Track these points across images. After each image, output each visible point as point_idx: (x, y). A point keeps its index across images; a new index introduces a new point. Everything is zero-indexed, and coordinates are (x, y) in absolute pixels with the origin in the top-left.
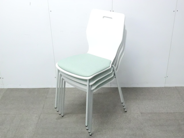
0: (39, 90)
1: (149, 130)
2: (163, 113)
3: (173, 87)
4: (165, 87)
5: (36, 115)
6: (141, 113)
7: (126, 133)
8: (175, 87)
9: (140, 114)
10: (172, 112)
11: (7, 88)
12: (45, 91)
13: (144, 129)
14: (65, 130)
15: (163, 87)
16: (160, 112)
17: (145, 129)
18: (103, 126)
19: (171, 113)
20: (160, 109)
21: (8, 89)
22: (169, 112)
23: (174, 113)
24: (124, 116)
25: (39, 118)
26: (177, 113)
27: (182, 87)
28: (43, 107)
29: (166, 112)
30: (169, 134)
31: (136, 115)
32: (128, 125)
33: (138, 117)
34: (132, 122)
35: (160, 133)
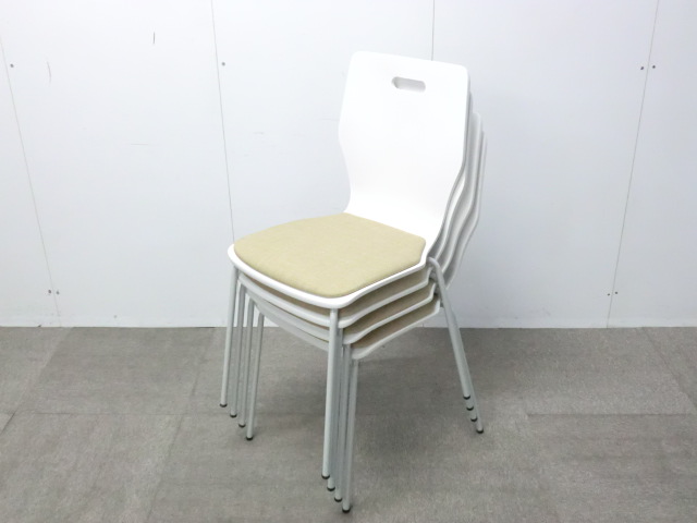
2: (603, 416)
5: (167, 418)
6: (529, 415)
7: (478, 482)
8: (643, 328)
9: (527, 417)
10: (635, 412)
11: (72, 326)
12: (201, 337)
13: (541, 472)
16: (595, 413)
17: (543, 470)
18: (401, 459)
19: (633, 416)
20: (594, 404)
22: (624, 413)
23: (642, 416)
25: (179, 429)
26: (652, 415)
28: (194, 391)
29: (616, 412)
30: (629, 488)
31: (512, 422)
32: (484, 457)
33: (518, 429)
34: (499, 446)
35: (596, 484)
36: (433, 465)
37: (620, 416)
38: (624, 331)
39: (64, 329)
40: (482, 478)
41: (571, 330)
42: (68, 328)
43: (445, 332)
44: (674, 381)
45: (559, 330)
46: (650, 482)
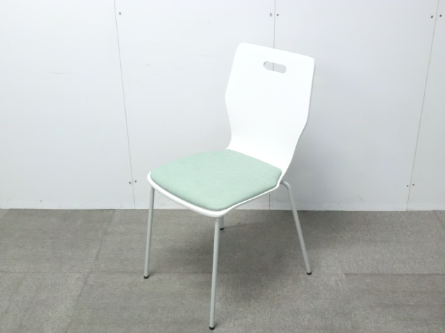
1: (367, 318)
2: (401, 275)
3: (428, 212)
4: (407, 211)
5: (78, 275)
6: (346, 274)
7: (306, 323)
8: (434, 211)
9: (344, 276)
10: (425, 272)
11: (9, 208)
12: (105, 216)
13: (353, 316)
14: (150, 313)
15: (402, 212)
16: (395, 273)
17: (355, 315)
18: (249, 306)
19: (424, 276)
20: (395, 266)
21: (11, 209)
22: (417, 273)
23: (430, 275)
24: (303, 282)
25: (85, 283)
26: (438, 274)
28: (98, 255)
29: (411, 273)
30: (419, 328)
31: (333, 279)
32: (311, 305)
33: (337, 284)
34: (323, 296)
35: (394, 325)
36: (273, 310)
37: (414, 275)
38: (418, 213)
40: (309, 320)
41: (381, 212)
43: (289, 213)
45: (371, 212)
46: (434, 324)
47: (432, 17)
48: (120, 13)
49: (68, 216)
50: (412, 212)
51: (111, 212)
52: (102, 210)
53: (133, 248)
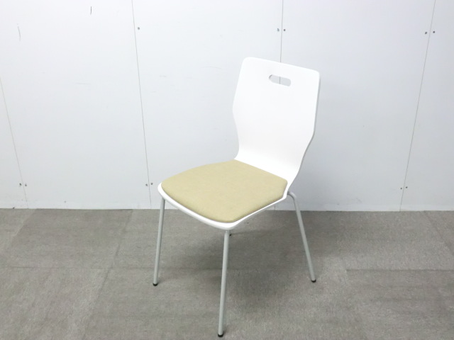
0: (108, 213)
1: (369, 311)
2: (398, 271)
3: (419, 212)
5: (99, 271)
6: (348, 270)
7: (312, 316)
8: (425, 212)
9: (346, 272)
10: (420, 268)
11: (35, 208)
12: (123, 216)
14: (167, 307)
15: (396, 212)
16: (392, 269)
17: (358, 309)
18: (259, 300)
19: (419, 271)
20: (392, 262)
21: (38, 210)
22: (412, 269)
23: (425, 271)
25: (106, 278)
26: (432, 270)
27: (440, 211)
28: (117, 252)
29: (407, 268)
30: (417, 321)
31: (336, 275)
32: (316, 299)
33: (340, 280)
34: (327, 291)
35: (394, 318)
36: (281, 304)
37: (410, 270)
38: (411, 213)
39: (30, 210)
40: (315, 314)
41: (377, 213)
42: (33, 210)
43: (293, 213)
44: (446, 248)
45: (367, 212)
46: (431, 317)
47: (426, 33)
48: (139, 28)
49: (90, 216)
50: (405, 212)
51: (129, 212)
52: (121, 210)
53: (149, 246)
